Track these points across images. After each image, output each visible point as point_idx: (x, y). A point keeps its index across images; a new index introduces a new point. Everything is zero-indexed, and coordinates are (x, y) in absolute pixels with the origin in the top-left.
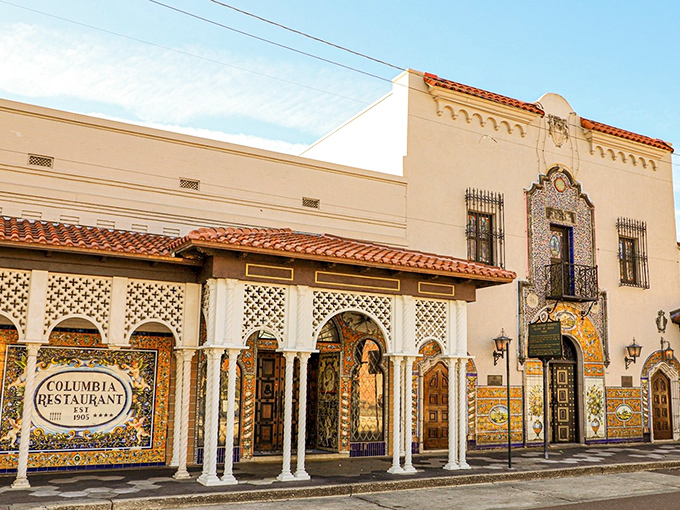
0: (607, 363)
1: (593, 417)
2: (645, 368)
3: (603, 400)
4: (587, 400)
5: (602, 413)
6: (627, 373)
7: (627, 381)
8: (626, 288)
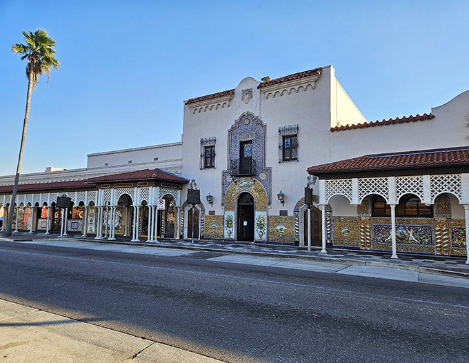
0: (270, 204)
1: (259, 230)
2: (297, 205)
3: (266, 222)
4: (256, 221)
5: (265, 228)
6: (283, 209)
7: (283, 213)
8: (285, 164)
